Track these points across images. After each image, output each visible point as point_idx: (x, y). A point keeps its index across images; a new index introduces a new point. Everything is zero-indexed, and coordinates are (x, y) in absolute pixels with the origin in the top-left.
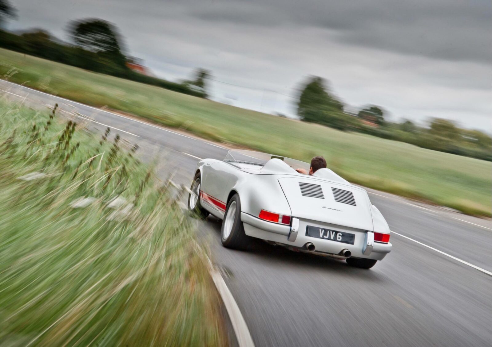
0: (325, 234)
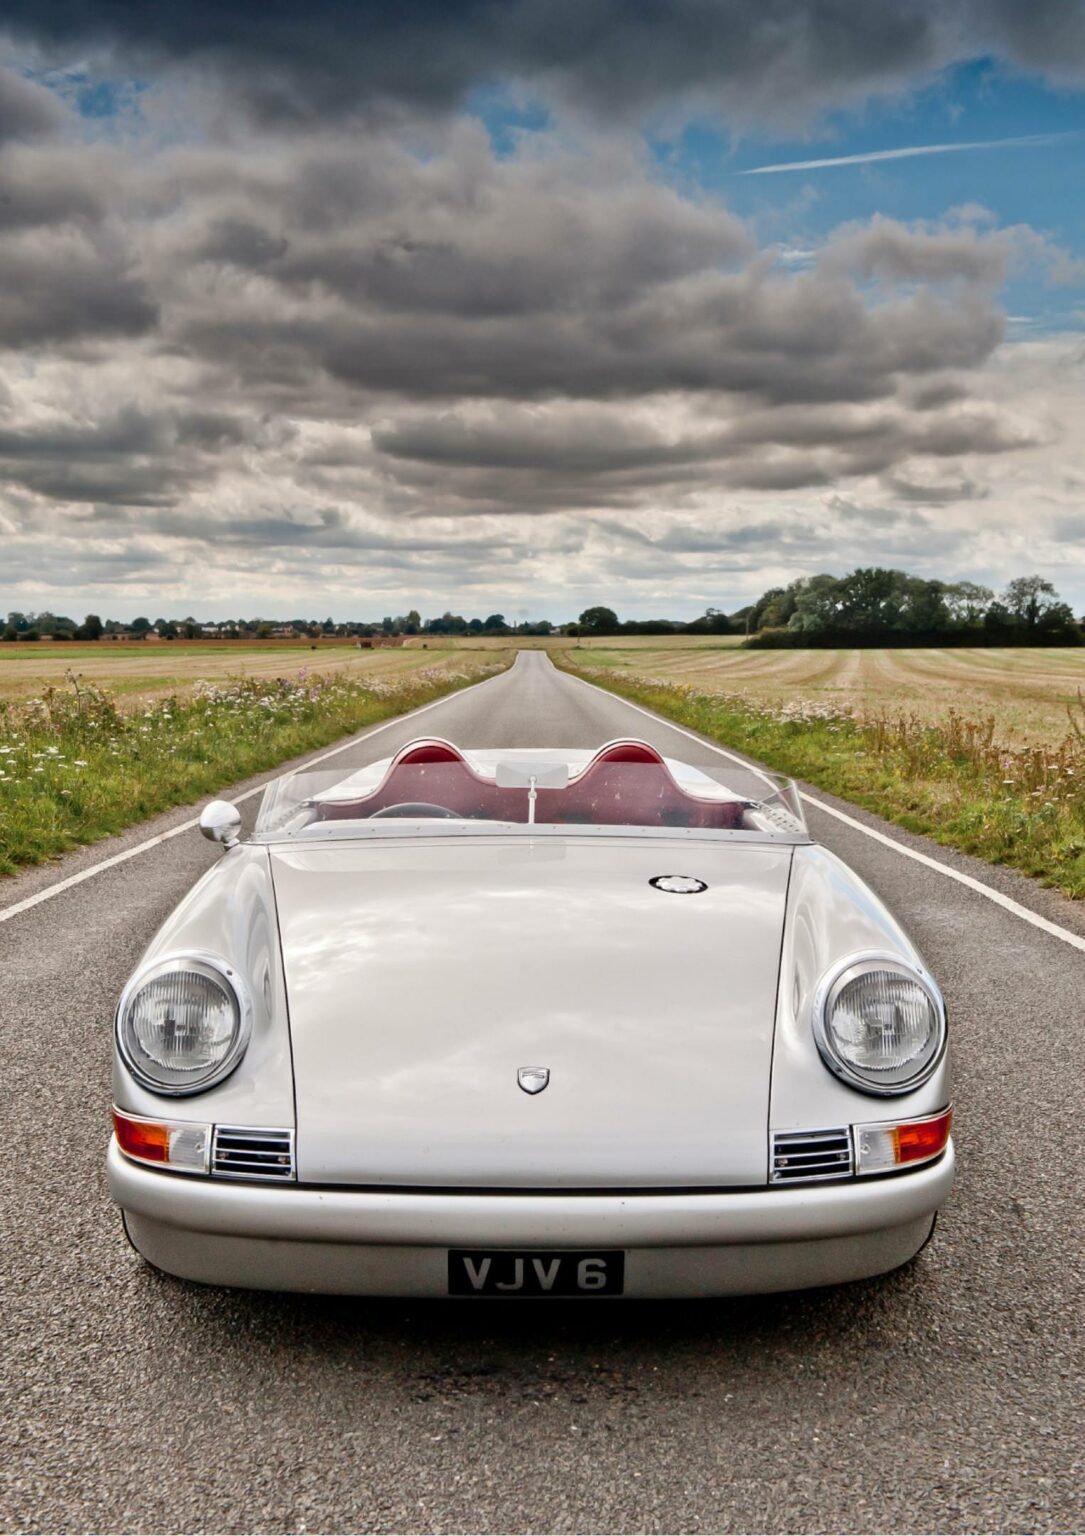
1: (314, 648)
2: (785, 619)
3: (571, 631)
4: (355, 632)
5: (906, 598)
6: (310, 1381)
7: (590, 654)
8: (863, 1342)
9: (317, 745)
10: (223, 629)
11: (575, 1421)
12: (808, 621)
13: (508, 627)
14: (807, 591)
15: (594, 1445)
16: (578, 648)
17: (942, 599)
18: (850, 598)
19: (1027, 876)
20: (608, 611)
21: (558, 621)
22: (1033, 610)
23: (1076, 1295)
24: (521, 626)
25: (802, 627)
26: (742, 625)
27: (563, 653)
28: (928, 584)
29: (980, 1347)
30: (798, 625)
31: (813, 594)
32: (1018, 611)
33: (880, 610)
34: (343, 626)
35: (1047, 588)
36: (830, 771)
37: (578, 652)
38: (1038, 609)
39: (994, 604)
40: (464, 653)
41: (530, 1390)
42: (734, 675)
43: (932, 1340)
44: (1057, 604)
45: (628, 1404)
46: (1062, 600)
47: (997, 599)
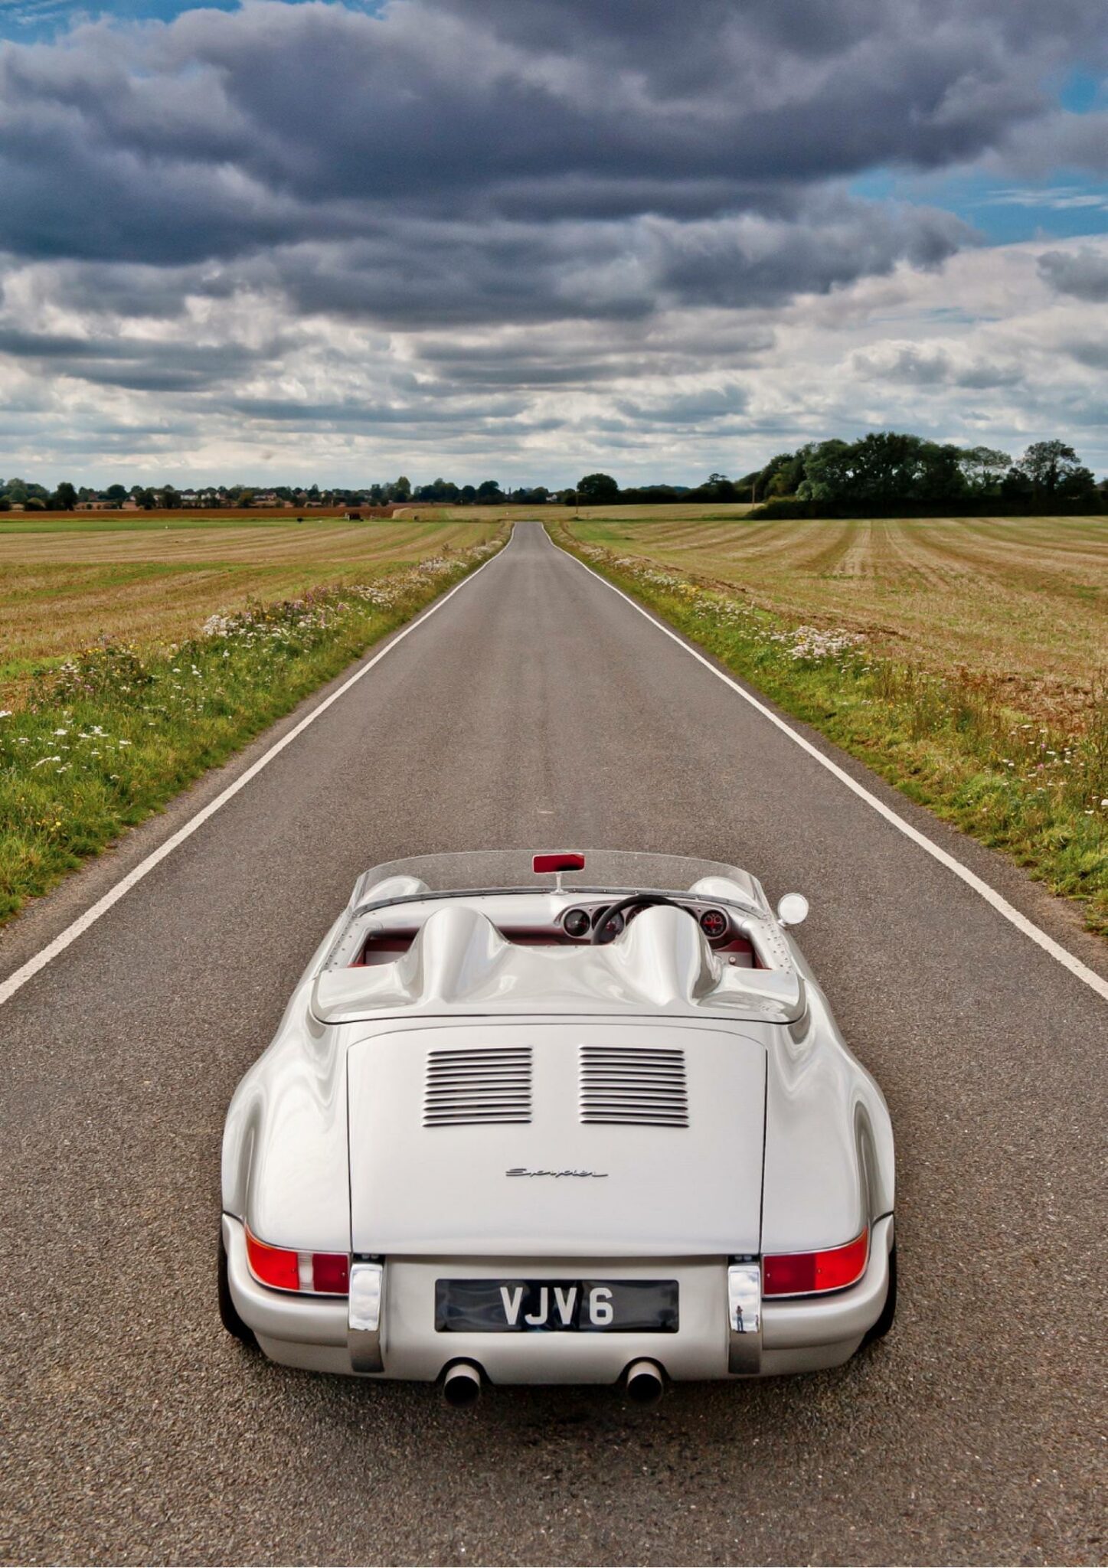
0: (530, 1305)
1: (300, 520)
2: (792, 489)
3: (568, 499)
4: (342, 500)
5: (920, 465)
6: (448, 1429)
7: (590, 526)
8: (856, 1391)
9: (328, 677)
10: (203, 497)
11: (646, 1462)
12: (817, 489)
13: (502, 494)
14: (816, 458)
15: (660, 1483)
16: (577, 519)
17: (957, 465)
18: (861, 467)
19: (1019, 866)
20: (607, 478)
21: (554, 487)
22: (1052, 475)
23: (1019, 1345)
24: (516, 493)
25: (811, 495)
26: (749, 492)
27: (561, 525)
28: (942, 449)
29: (942, 1395)
30: (806, 494)
31: (822, 460)
32: (1036, 478)
33: (893, 478)
34: (328, 493)
35: (1067, 453)
36: (837, 718)
37: (577, 523)
38: (1058, 474)
39: (1013, 470)
40: (457, 526)
41: (611, 1437)
42: (739, 554)
43: (907, 1389)
44: (1078, 469)
45: (684, 1447)
46: (1083, 465)
47: (1014, 466)
